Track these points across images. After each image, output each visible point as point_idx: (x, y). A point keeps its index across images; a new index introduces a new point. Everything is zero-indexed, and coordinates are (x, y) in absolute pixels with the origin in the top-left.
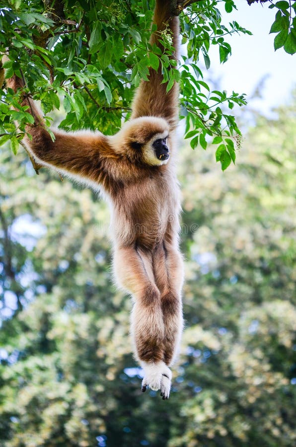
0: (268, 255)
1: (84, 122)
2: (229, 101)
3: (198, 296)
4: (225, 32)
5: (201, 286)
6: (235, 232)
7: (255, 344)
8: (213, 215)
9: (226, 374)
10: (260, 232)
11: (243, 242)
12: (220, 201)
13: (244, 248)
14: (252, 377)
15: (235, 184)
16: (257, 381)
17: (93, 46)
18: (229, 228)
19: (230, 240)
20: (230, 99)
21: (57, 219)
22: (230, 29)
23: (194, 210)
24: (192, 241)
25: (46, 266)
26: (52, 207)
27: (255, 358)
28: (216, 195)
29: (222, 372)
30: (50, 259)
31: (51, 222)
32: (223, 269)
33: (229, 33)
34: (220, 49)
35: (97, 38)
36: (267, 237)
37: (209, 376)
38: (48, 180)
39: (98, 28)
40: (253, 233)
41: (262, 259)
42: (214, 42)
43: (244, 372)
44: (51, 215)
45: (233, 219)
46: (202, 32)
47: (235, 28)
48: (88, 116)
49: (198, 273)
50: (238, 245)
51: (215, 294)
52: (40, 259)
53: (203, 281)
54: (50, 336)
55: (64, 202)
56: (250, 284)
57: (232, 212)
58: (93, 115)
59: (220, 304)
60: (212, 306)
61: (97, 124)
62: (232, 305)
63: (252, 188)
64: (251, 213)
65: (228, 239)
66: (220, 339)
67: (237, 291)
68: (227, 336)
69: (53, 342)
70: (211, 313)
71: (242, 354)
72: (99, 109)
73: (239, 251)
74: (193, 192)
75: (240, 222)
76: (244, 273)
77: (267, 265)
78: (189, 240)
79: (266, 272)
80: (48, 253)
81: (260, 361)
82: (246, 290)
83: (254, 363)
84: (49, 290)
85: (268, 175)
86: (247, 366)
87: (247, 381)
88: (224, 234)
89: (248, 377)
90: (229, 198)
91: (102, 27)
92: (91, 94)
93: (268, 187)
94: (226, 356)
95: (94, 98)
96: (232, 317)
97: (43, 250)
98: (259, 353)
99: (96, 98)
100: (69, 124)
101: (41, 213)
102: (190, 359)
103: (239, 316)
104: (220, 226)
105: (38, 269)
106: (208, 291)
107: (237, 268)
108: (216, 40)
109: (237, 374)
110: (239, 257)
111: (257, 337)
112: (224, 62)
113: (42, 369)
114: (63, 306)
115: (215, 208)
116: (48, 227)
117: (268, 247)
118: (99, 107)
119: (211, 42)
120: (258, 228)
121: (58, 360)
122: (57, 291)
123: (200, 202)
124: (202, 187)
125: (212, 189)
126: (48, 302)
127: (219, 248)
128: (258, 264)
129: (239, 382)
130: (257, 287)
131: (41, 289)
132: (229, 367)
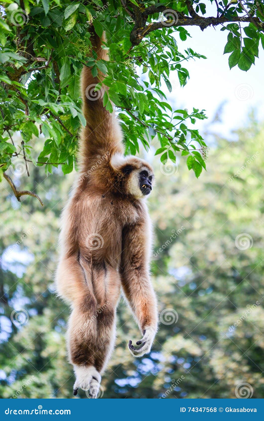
0: (239, 265)
1: (60, 152)
2: (190, 118)
3: (177, 307)
4: (181, 58)
5: (180, 298)
6: (207, 246)
7: (233, 348)
8: (186, 232)
9: (209, 378)
10: (229, 244)
11: (215, 254)
12: (190, 218)
13: (216, 260)
14: (232, 379)
15: (203, 202)
16: (238, 382)
17: (64, 80)
18: (201, 242)
19: (202, 253)
20: (192, 116)
21: (43, 246)
22: (186, 55)
23: (167, 229)
24: (169, 257)
25: (36, 289)
26: (38, 235)
27: (234, 361)
28: (186, 213)
29: (205, 376)
30: (39, 284)
31: (37, 249)
32: (198, 281)
33: (185, 59)
34: (178, 74)
35: (66, 72)
36: (236, 248)
37: (193, 380)
38: (32, 212)
39: (67, 63)
40: (223, 246)
41: (233, 269)
42: (173, 69)
43: (225, 374)
44: (37, 243)
45: (204, 234)
46: (161, 61)
47: (190, 54)
48: (64, 145)
49: (175, 285)
50: (210, 257)
51: (192, 304)
52: (30, 284)
53: (182, 292)
54: (44, 354)
55: (48, 230)
56: (224, 293)
57: (203, 228)
58: (68, 144)
59: (198, 314)
60: (191, 315)
61: (72, 151)
62: (209, 313)
63: (219, 205)
64: (220, 227)
65: (201, 252)
66: (200, 346)
67: (213, 300)
68: (207, 343)
69: (48, 359)
70: (190, 322)
71: (221, 358)
72: (73, 138)
73: (212, 263)
74: (166, 212)
75: (210, 236)
76: (219, 283)
77: (238, 274)
78: (165, 256)
79: (238, 281)
80: (37, 278)
81: (239, 363)
82: (221, 298)
83: (233, 366)
84: (40, 312)
85: (233, 192)
86: (228, 369)
87: (229, 383)
88: (197, 248)
89: (229, 379)
90: (199, 215)
91: (70, 62)
92: (64, 125)
93: (234, 203)
94: (207, 361)
95: (67, 128)
96: (210, 324)
97: (33, 275)
98: (237, 356)
99: (69, 129)
100: (47, 154)
101: (28, 242)
102: (175, 367)
103: (217, 323)
104: (193, 242)
105: (29, 294)
106: (186, 302)
107: (211, 279)
108: (174, 67)
109: (219, 377)
110: (212, 268)
111: (234, 341)
112: (184, 85)
113: (39, 386)
114: (54, 326)
115: (187, 225)
116: (35, 254)
117: (238, 257)
118: (72, 136)
119: (170, 68)
120: (227, 240)
121: (53, 376)
122: (48, 312)
123: (172, 220)
124: (174, 207)
125: (183, 208)
126: (40, 324)
127: (193, 262)
128: (230, 274)
129: (221, 384)
130: (231, 295)
131: (33, 312)
132: (211, 371)
